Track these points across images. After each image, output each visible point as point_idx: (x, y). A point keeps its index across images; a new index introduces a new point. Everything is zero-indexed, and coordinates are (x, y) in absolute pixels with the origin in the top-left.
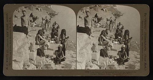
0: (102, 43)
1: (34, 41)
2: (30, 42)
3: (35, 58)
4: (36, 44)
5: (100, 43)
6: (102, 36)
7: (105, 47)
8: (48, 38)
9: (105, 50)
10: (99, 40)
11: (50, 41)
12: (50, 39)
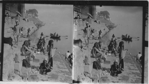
0: (94, 55)
1: (19, 52)
2: (15, 53)
3: (20, 69)
4: (22, 55)
5: (93, 55)
6: (95, 48)
7: (99, 59)
8: (34, 49)
9: (98, 62)
10: (92, 53)
11: (36, 52)
12: (36, 50)
